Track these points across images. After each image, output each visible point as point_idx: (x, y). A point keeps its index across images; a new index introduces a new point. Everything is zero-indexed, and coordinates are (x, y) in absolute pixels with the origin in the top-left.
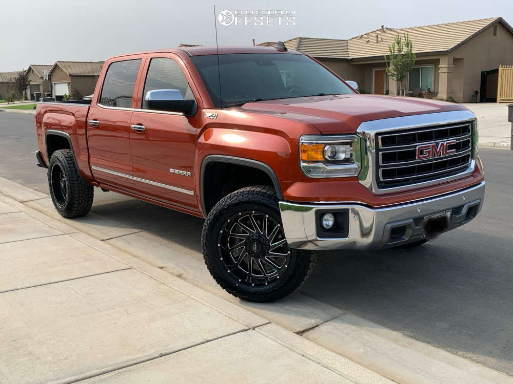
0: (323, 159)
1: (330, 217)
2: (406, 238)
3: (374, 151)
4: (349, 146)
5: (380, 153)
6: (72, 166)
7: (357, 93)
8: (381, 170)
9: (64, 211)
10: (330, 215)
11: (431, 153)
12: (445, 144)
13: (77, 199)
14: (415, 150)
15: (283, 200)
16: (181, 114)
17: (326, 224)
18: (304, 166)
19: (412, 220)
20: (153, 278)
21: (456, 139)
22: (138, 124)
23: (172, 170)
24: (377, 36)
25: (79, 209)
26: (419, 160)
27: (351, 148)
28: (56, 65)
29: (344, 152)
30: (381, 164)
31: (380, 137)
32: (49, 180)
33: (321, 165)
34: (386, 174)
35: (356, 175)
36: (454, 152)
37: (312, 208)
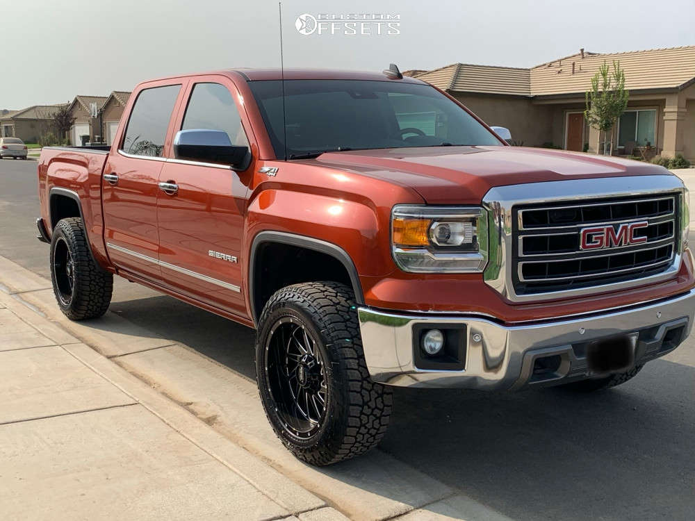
0: (428, 244)
1: (437, 336)
2: (561, 374)
3: (510, 234)
4: (471, 224)
5: (521, 238)
6: (82, 243)
7: (505, 145)
8: (520, 264)
9: (69, 309)
10: (437, 332)
11: (605, 240)
12: (629, 227)
13: (87, 293)
14: (578, 235)
15: (366, 307)
16: (228, 167)
17: (431, 347)
18: (398, 254)
19: (570, 347)
20: (164, 422)
21: (648, 220)
22: (168, 182)
23: (211, 253)
24: (574, 64)
25: (91, 307)
26: (584, 251)
27: (475, 228)
28: (112, 97)
29: (463, 234)
30: (521, 254)
31: (520, 212)
32: (52, 261)
33: (426, 253)
34: (529, 270)
35: (482, 271)
36: (645, 239)
37: (408, 321)
